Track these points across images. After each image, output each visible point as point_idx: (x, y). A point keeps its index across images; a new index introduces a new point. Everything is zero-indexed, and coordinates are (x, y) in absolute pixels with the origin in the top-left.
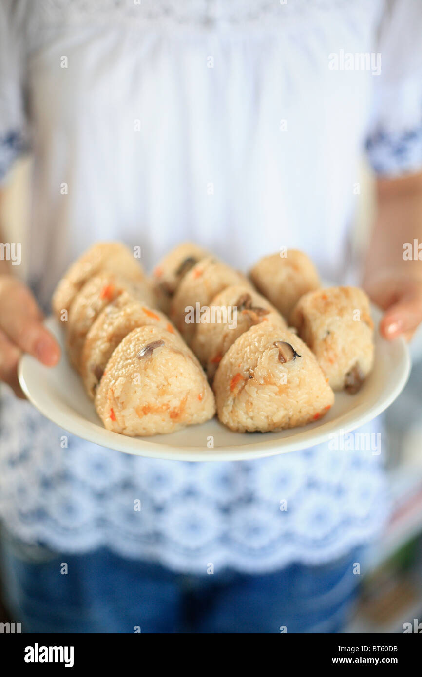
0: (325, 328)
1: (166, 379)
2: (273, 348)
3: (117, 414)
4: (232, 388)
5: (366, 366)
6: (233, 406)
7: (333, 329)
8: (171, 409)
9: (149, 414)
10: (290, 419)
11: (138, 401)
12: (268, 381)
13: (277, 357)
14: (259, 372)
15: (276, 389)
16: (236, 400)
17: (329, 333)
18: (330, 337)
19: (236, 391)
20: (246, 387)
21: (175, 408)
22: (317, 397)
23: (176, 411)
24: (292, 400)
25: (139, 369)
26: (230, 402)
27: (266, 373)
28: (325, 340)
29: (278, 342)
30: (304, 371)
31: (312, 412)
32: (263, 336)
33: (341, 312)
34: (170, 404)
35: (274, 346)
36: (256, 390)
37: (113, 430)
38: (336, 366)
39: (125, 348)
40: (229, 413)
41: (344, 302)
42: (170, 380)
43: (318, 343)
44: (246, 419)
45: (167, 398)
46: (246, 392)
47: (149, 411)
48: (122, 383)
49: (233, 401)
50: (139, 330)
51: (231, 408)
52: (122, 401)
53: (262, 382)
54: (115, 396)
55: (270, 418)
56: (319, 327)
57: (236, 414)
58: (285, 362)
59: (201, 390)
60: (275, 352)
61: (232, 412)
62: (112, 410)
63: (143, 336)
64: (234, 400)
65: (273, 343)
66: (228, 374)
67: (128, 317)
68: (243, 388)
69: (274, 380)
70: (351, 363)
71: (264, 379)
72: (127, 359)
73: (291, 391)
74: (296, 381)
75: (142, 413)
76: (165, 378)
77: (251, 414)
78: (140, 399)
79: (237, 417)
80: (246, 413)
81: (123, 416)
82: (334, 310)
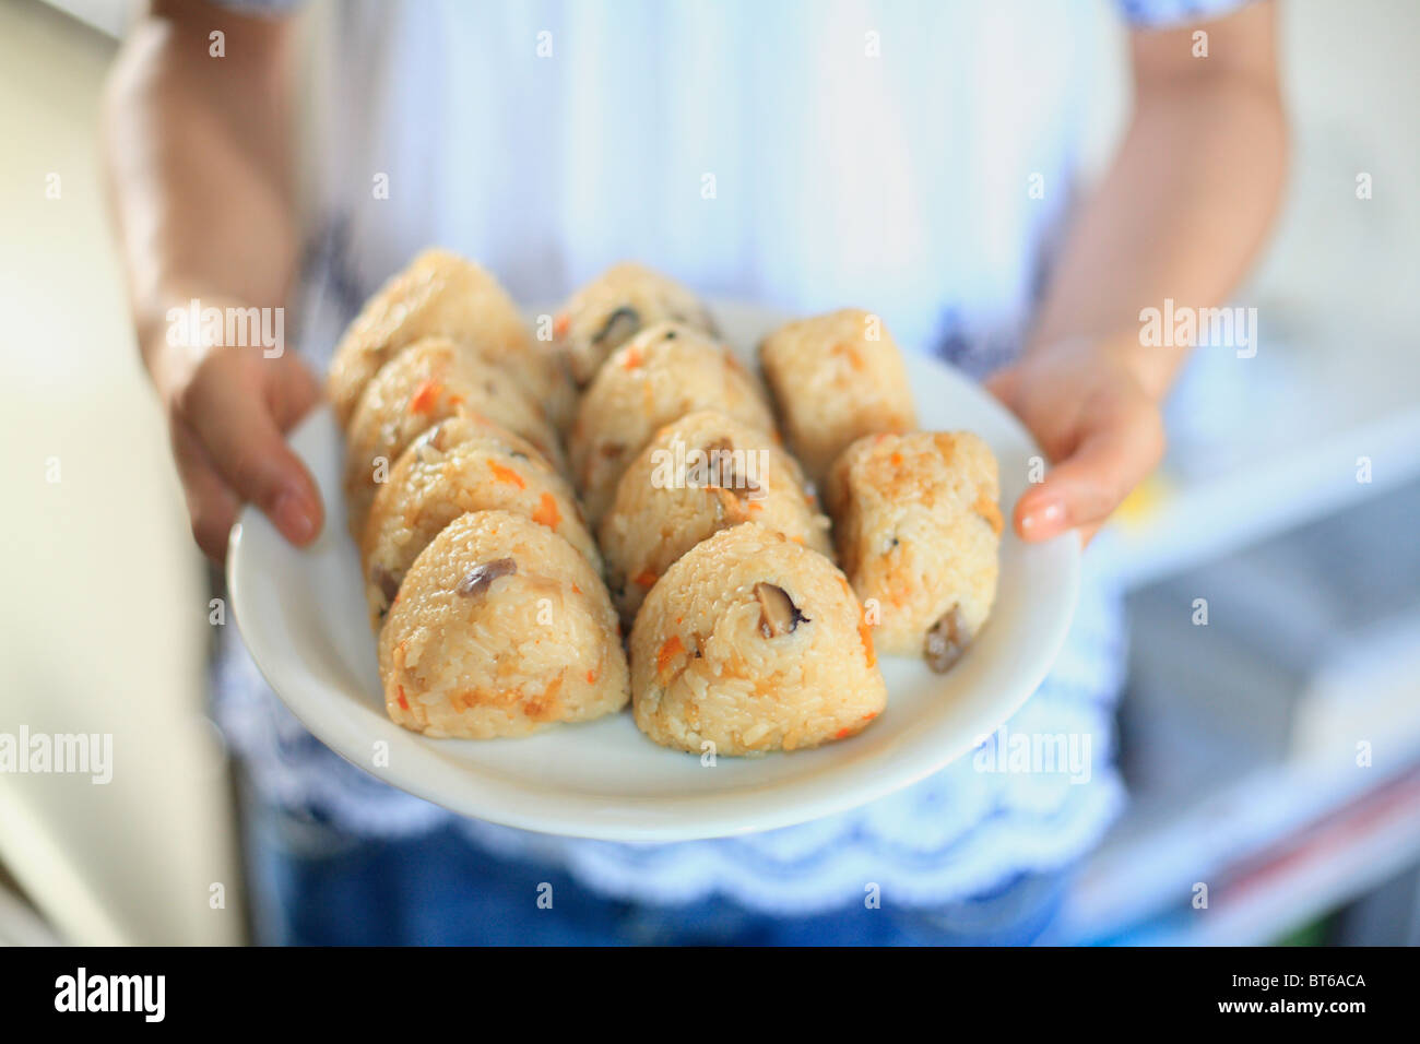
0: (889, 532)
1: (515, 644)
2: (749, 602)
3: (409, 700)
4: (662, 664)
5: (975, 613)
6: (659, 705)
7: (907, 534)
8: (527, 698)
9: (478, 708)
10: (783, 737)
11: (455, 680)
12: (731, 670)
13: (754, 624)
14: (716, 649)
15: (751, 686)
16: (667, 693)
17: (895, 542)
18: (897, 552)
19: (667, 675)
20: (687, 673)
21: (535, 697)
22: (844, 701)
23: (538, 702)
24: (783, 706)
25: (457, 618)
26: (653, 694)
27: (729, 656)
28: (886, 557)
29: (764, 585)
30: (814, 654)
31: (831, 729)
32: (734, 565)
33: (929, 496)
34: (524, 689)
35: (752, 597)
36: (707, 684)
37: (403, 726)
38: (907, 611)
39: (437, 559)
40: (650, 715)
41: (939, 472)
42: (523, 648)
43: (870, 560)
44: (686, 732)
45: (516, 680)
46: (685, 684)
47: (477, 702)
48: (422, 641)
49: (659, 695)
50: (470, 518)
51: (655, 707)
52: (422, 676)
53: (718, 672)
54: (408, 666)
55: (737, 736)
56: (877, 527)
57: (665, 723)
58: (772, 635)
59: (596, 662)
60: (751, 610)
61: (657, 714)
62: (401, 688)
63: (475, 539)
64: (663, 692)
65: (751, 588)
66: (657, 631)
67: (455, 478)
68: (682, 671)
69: (744, 670)
70: (941, 608)
71: (724, 664)
72: (438, 587)
73: (785, 690)
74: (796, 672)
75: (461, 704)
76: (512, 642)
77: (697, 726)
78: (458, 677)
79: (667, 726)
80: (686, 721)
81: (423, 706)
82: (913, 492)
